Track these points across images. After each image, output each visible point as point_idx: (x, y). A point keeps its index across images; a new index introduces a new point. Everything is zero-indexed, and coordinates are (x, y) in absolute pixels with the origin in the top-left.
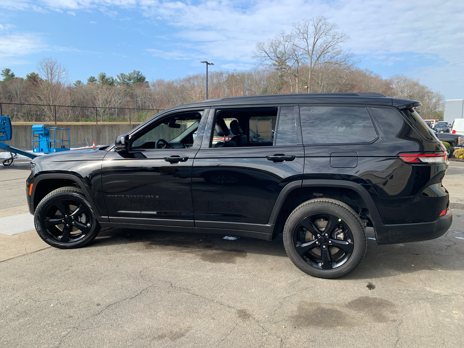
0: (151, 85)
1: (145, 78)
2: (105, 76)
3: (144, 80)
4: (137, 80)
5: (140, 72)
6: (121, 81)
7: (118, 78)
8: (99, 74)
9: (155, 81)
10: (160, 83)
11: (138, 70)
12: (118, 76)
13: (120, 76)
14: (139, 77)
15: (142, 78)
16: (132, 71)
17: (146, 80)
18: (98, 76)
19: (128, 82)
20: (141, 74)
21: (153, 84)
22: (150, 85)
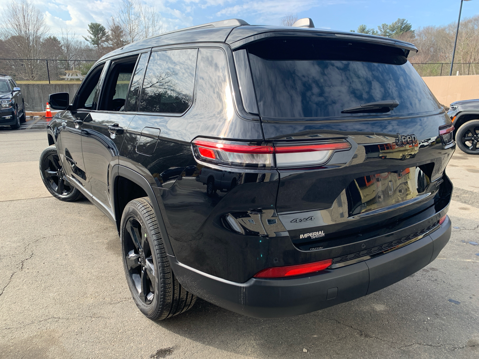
0: (417, 34)
1: (410, 27)
2: (365, 28)
3: (409, 30)
4: (401, 29)
5: (405, 20)
6: (382, 33)
7: (379, 30)
8: (359, 27)
9: (422, 29)
10: (428, 31)
11: (403, 18)
12: (379, 27)
13: (382, 27)
14: (403, 26)
15: (407, 26)
16: (396, 20)
17: (412, 29)
18: (358, 29)
19: (391, 32)
20: (407, 22)
21: (419, 33)
22: (415, 35)
